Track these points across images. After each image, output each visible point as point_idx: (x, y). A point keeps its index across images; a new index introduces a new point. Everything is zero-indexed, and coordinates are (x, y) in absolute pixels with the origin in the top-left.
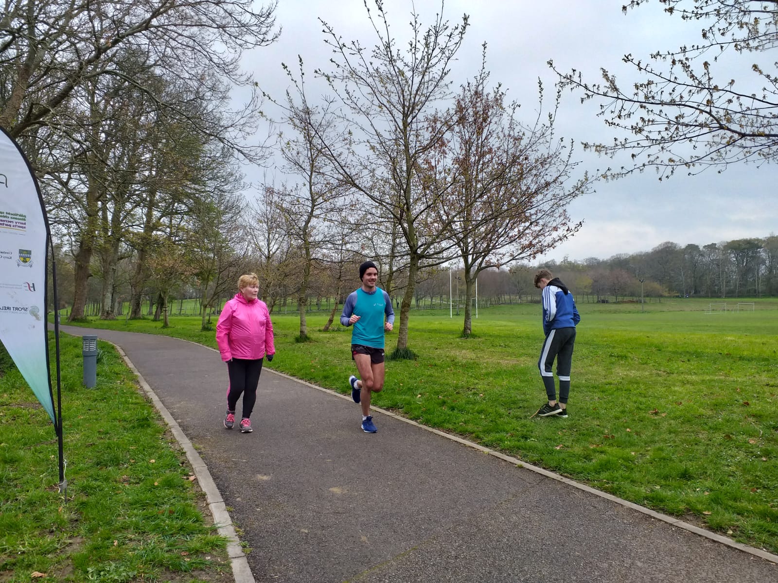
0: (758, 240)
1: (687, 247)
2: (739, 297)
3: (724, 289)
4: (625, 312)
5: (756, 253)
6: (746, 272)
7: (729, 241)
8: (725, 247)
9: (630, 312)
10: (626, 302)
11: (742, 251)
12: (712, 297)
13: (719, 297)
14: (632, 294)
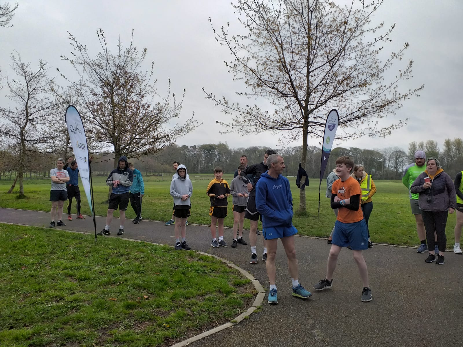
0: (214, 145)
1: (182, 147)
2: (206, 173)
3: (199, 169)
4: (153, 181)
5: (213, 151)
6: (209, 160)
7: (202, 145)
8: (199, 147)
9: (155, 181)
10: (151, 176)
11: (208, 150)
12: (194, 173)
13: (197, 173)
14: (155, 172)
